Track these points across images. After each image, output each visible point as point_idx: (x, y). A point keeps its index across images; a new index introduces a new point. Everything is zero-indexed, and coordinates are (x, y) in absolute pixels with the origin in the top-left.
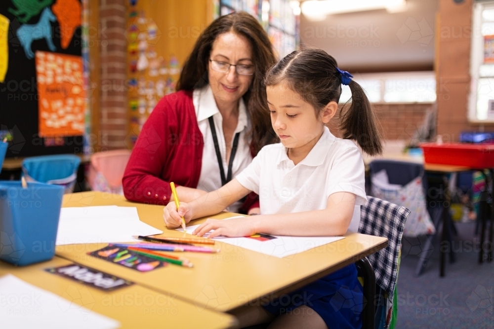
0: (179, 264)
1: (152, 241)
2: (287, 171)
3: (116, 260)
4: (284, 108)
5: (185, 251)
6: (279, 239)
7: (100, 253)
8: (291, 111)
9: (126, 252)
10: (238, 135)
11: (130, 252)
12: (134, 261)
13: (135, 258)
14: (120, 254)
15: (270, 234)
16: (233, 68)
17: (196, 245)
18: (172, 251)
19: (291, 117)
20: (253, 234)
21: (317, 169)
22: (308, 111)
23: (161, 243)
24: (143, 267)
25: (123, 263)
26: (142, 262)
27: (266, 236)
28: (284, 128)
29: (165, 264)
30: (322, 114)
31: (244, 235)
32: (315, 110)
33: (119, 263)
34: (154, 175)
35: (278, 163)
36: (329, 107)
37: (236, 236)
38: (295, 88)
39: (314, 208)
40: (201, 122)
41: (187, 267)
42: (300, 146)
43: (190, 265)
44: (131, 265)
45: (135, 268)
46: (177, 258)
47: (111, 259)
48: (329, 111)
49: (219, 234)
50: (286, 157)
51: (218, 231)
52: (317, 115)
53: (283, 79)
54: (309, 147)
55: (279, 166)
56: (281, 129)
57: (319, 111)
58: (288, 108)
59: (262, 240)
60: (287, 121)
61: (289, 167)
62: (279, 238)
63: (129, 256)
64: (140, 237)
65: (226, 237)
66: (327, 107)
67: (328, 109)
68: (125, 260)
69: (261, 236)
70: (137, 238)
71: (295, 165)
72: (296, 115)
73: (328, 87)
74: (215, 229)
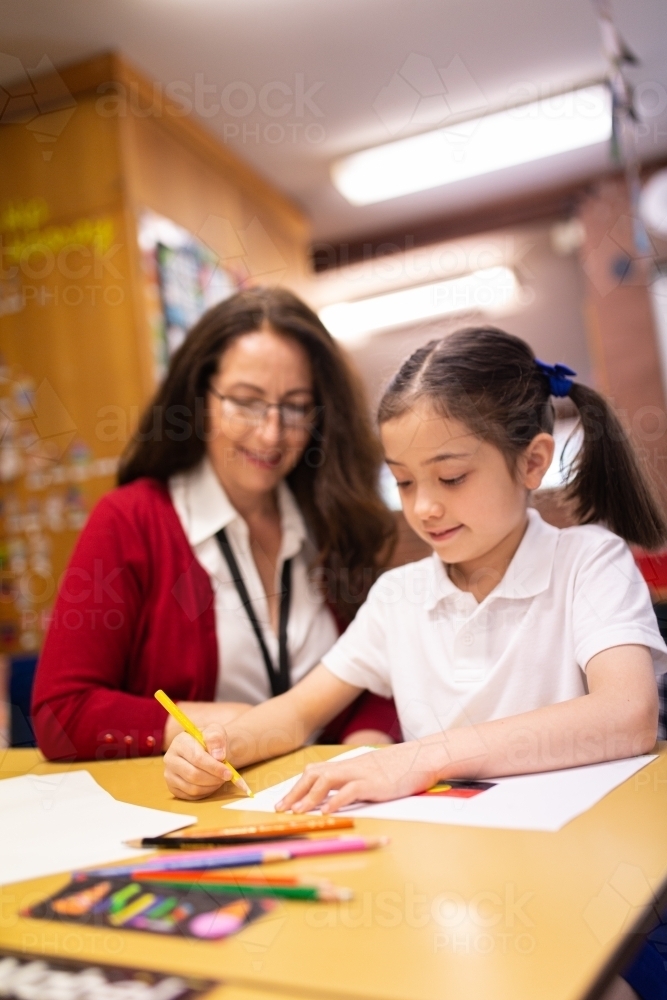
0: (306, 896)
1: (183, 845)
2: (459, 621)
3: (119, 918)
4: (432, 465)
5: (294, 857)
6: (503, 785)
7: (61, 906)
8: (450, 469)
9: (133, 889)
10: (288, 565)
11: (146, 889)
12: (171, 912)
13: (169, 903)
14: (119, 899)
15: (476, 778)
16: (273, 412)
17: (314, 836)
18: (257, 863)
19: (450, 483)
20: (432, 782)
21: (535, 604)
22: (492, 462)
23: (211, 846)
24: (206, 924)
25: (142, 923)
26: (198, 912)
27: (469, 784)
28: (438, 515)
29: (267, 903)
30: (523, 466)
31: (413, 790)
32: (506, 459)
33: (130, 926)
34: (110, 686)
35: (431, 605)
36: (535, 448)
37: (395, 796)
38: (452, 409)
39: (546, 701)
40: (203, 543)
41: (335, 901)
42: (485, 550)
43: (343, 892)
44: (167, 924)
45: (182, 931)
46: (291, 881)
47: (98, 917)
48: (537, 460)
49: (352, 799)
50: (449, 588)
51: (347, 790)
52: (513, 471)
53: (418, 396)
54: (505, 551)
55: (433, 614)
56: (433, 518)
57: (515, 462)
58: (442, 463)
59: (468, 796)
60: (442, 493)
61: (463, 611)
62: (502, 783)
63: (147, 901)
64: (148, 842)
65: (369, 802)
66: (530, 448)
67: (533, 455)
68: (143, 915)
69: (453, 787)
70: (139, 844)
71: (479, 602)
72: (463, 477)
73: (526, 399)
74: (337, 785)
